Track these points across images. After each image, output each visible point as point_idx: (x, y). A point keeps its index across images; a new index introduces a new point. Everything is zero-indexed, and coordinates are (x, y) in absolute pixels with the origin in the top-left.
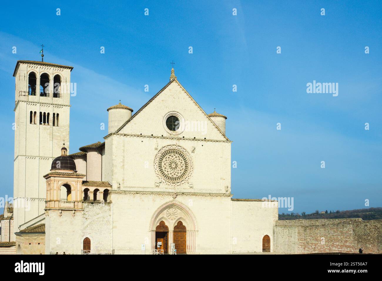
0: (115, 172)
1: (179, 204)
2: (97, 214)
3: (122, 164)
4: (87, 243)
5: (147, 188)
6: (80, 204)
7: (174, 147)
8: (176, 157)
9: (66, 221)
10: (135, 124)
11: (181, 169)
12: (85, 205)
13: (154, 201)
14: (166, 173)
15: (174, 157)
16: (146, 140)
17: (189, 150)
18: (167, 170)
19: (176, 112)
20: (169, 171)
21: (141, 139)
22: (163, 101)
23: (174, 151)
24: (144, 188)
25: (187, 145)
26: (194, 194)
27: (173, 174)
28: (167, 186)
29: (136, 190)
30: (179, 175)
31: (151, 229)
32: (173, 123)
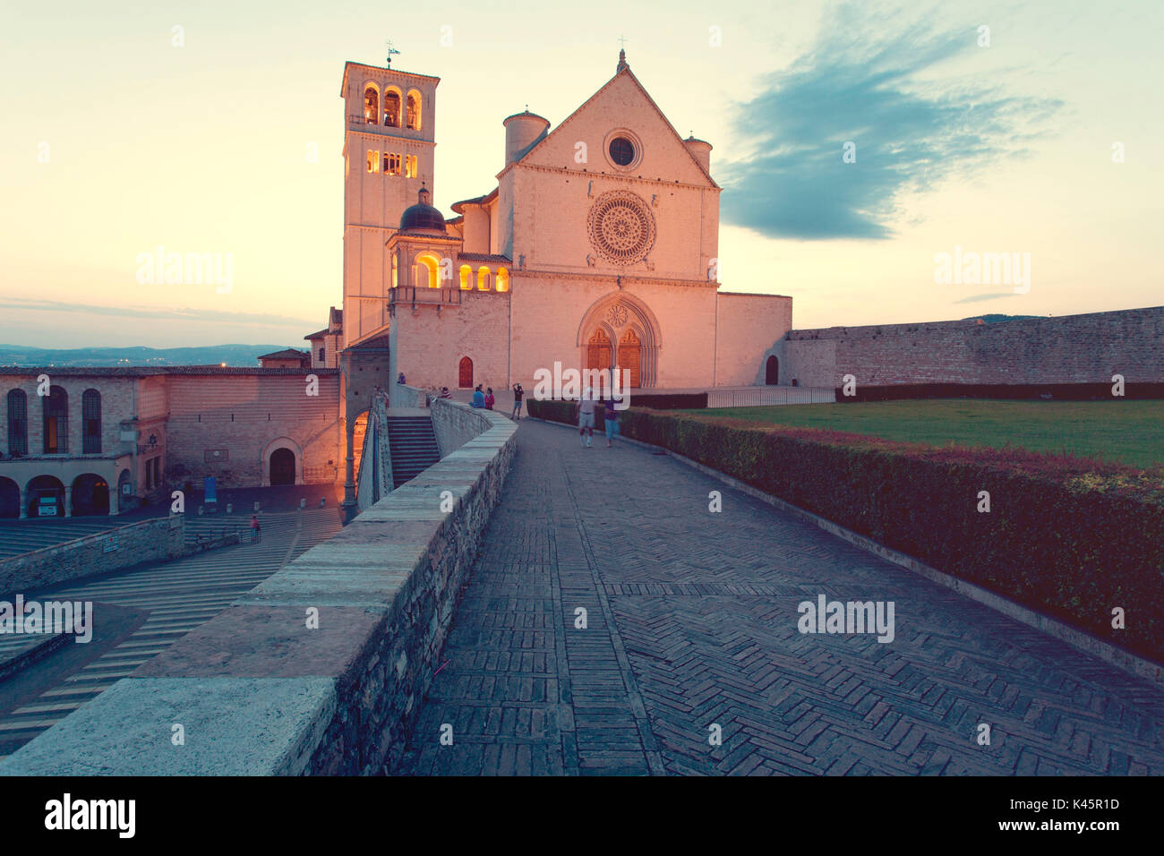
0: (518, 236)
1: (629, 297)
2: (485, 314)
3: (530, 221)
4: (466, 367)
5: (575, 267)
6: (455, 294)
7: (623, 194)
8: (626, 214)
9: (427, 325)
10: (555, 148)
11: (635, 235)
12: (464, 296)
13: (587, 291)
14: (609, 242)
15: (623, 213)
16: (573, 180)
17: (649, 201)
18: (610, 236)
19: (627, 129)
20: (613, 239)
21: (564, 177)
22: (604, 107)
23: (622, 203)
24: (570, 267)
25: (645, 192)
26: (657, 281)
27: (620, 244)
28: (609, 266)
29: (556, 271)
30: (631, 246)
31: (580, 342)
32: (623, 151)
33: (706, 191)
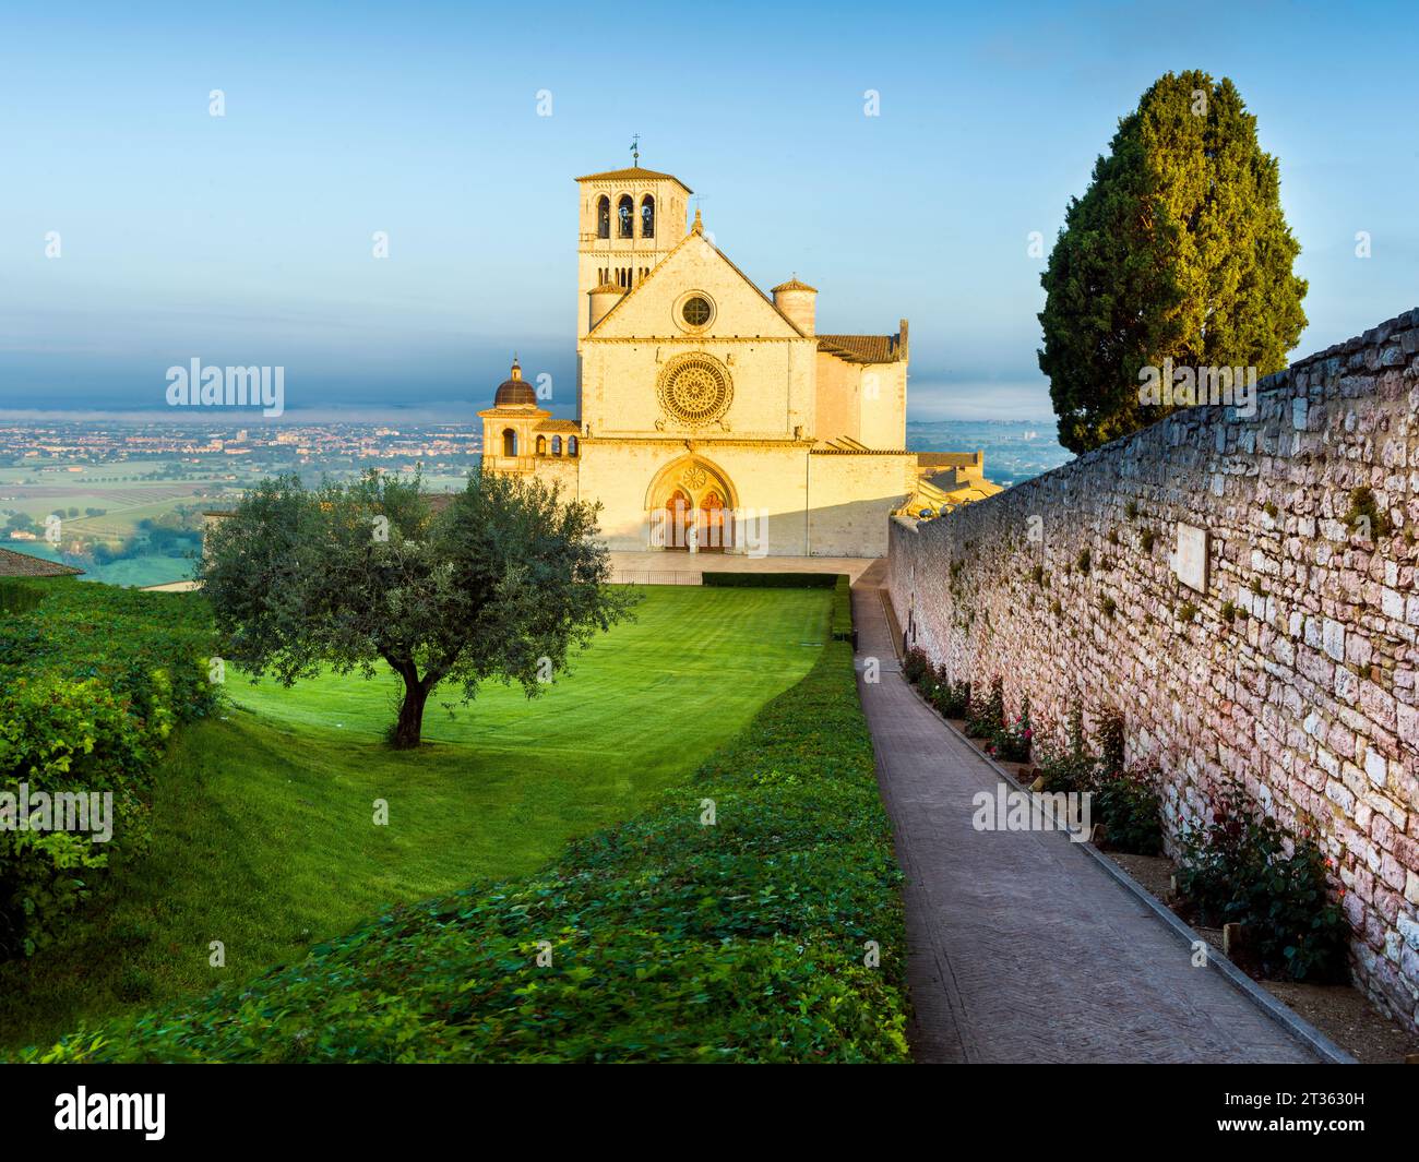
0: (585, 405)
1: (702, 460)
3: (598, 392)
5: (642, 432)
6: (529, 461)
7: (696, 356)
8: (700, 375)
10: (622, 318)
11: (710, 395)
12: (537, 463)
13: (655, 455)
14: (681, 404)
15: (696, 374)
16: (641, 348)
17: (724, 360)
18: (682, 399)
19: (699, 290)
20: (686, 401)
21: (632, 346)
22: (674, 272)
23: (695, 364)
24: (637, 432)
25: (718, 351)
26: (734, 442)
27: (694, 406)
28: (679, 429)
29: (622, 437)
30: (706, 407)
31: (648, 505)
32: (698, 311)
33: (793, 342)
